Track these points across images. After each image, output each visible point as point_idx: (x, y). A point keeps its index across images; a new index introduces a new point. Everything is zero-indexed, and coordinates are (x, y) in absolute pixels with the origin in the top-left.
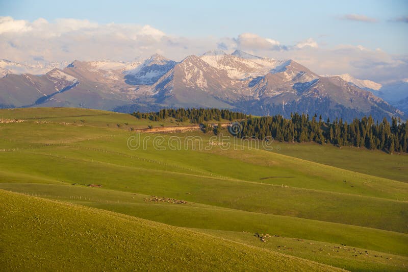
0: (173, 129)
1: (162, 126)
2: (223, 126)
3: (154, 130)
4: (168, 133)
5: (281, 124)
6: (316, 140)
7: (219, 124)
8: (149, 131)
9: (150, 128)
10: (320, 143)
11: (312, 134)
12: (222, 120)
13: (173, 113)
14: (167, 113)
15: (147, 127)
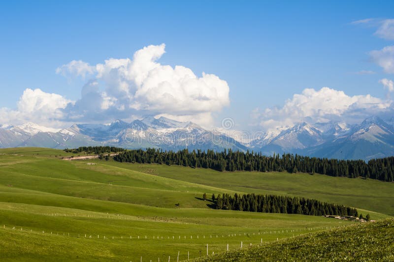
0: (84, 157)
1: (79, 156)
2: (111, 155)
3: (74, 158)
4: (81, 160)
5: (142, 154)
6: (158, 162)
7: (109, 154)
8: (72, 159)
9: (72, 157)
10: (161, 164)
11: (157, 159)
12: (111, 152)
13: (85, 149)
14: (82, 149)
15: (70, 156)
